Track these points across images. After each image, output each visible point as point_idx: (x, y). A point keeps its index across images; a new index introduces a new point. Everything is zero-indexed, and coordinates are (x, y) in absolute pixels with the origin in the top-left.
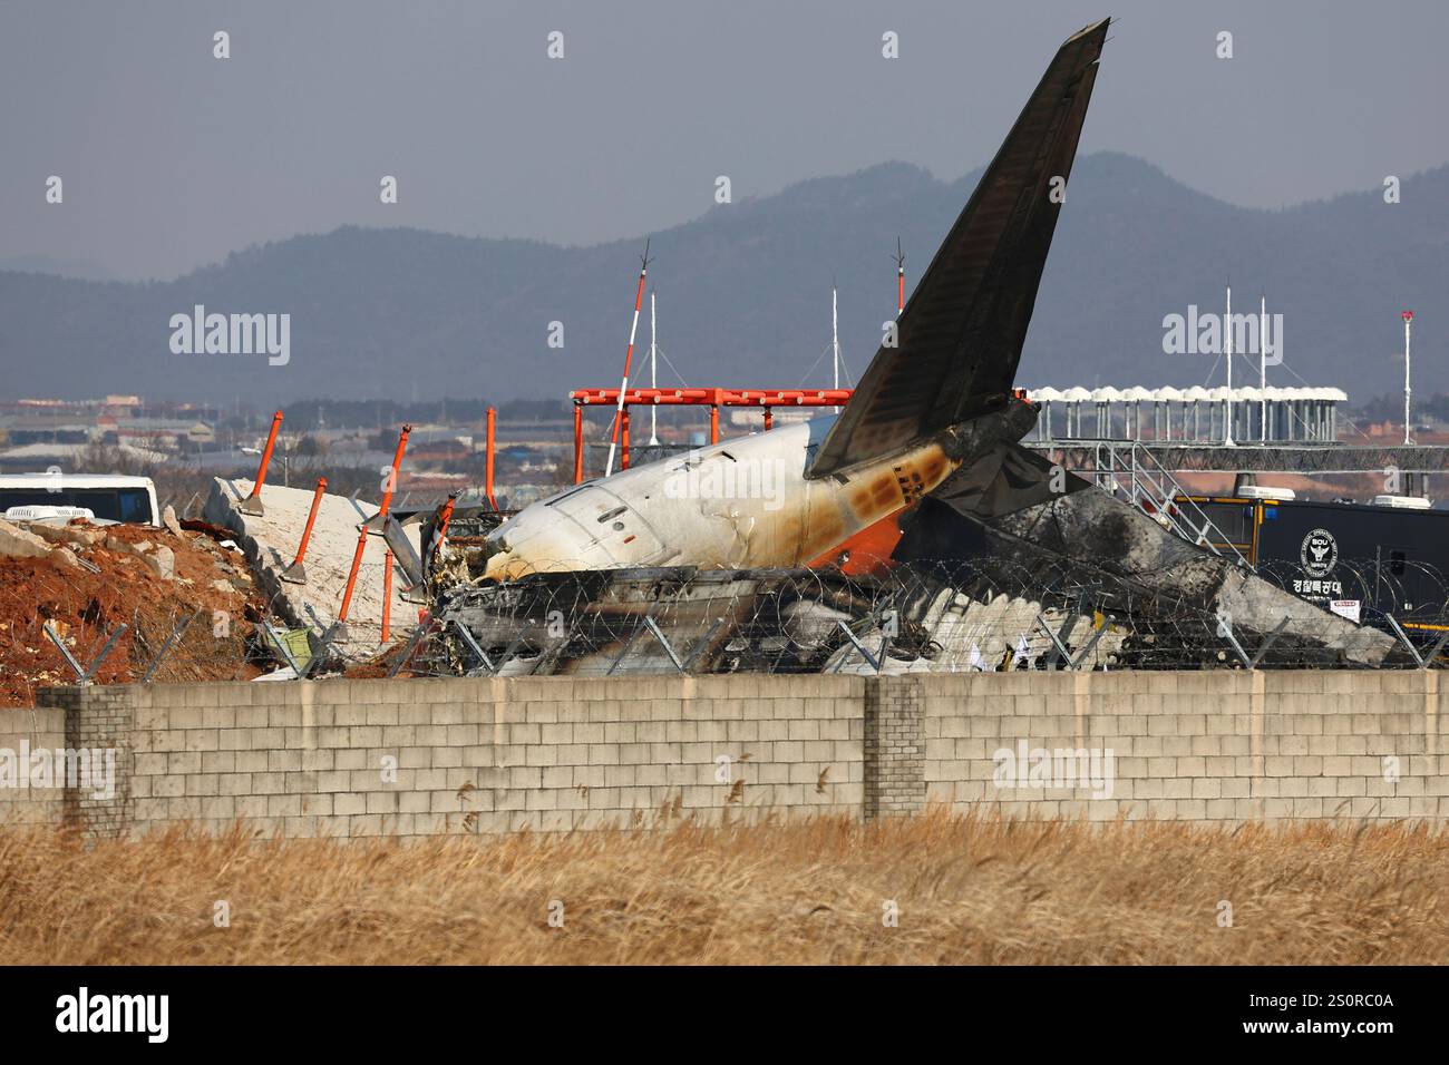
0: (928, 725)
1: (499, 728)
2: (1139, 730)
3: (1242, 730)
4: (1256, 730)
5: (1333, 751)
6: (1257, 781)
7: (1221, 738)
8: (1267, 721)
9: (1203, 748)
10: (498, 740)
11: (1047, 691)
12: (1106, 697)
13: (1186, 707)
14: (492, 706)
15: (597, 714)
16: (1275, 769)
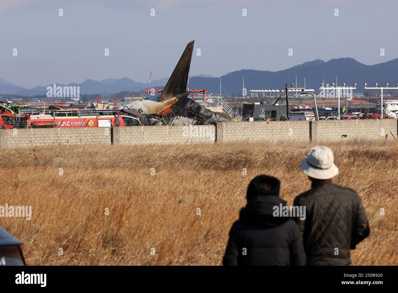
0: (120, 133)
1: (59, 134)
2: (150, 133)
3: (165, 133)
4: (167, 133)
5: (178, 136)
6: (167, 140)
7: (162, 134)
8: (169, 132)
9: (160, 136)
10: (59, 136)
11: (137, 129)
12: (146, 129)
13: (157, 131)
14: (58, 131)
15: (73, 132)
16: (170, 138)
